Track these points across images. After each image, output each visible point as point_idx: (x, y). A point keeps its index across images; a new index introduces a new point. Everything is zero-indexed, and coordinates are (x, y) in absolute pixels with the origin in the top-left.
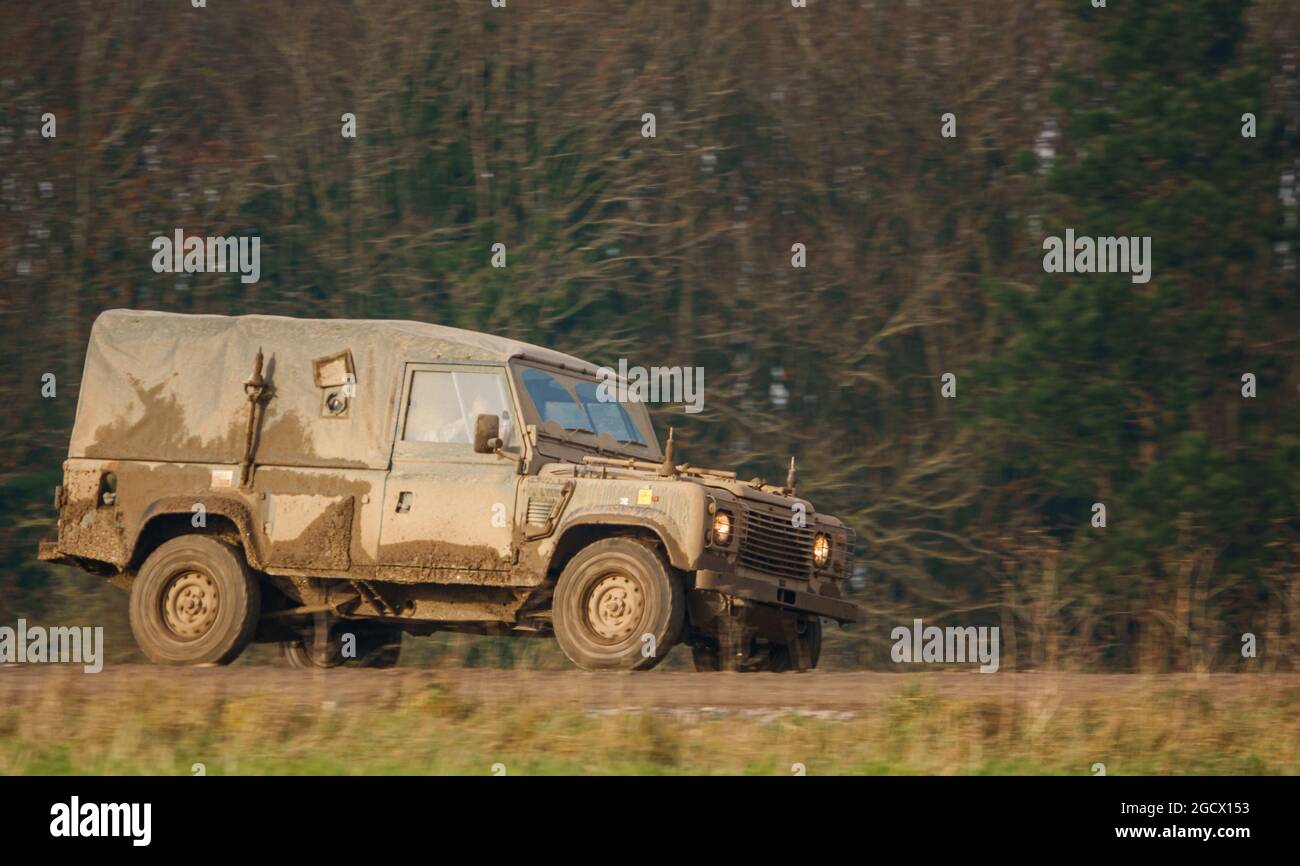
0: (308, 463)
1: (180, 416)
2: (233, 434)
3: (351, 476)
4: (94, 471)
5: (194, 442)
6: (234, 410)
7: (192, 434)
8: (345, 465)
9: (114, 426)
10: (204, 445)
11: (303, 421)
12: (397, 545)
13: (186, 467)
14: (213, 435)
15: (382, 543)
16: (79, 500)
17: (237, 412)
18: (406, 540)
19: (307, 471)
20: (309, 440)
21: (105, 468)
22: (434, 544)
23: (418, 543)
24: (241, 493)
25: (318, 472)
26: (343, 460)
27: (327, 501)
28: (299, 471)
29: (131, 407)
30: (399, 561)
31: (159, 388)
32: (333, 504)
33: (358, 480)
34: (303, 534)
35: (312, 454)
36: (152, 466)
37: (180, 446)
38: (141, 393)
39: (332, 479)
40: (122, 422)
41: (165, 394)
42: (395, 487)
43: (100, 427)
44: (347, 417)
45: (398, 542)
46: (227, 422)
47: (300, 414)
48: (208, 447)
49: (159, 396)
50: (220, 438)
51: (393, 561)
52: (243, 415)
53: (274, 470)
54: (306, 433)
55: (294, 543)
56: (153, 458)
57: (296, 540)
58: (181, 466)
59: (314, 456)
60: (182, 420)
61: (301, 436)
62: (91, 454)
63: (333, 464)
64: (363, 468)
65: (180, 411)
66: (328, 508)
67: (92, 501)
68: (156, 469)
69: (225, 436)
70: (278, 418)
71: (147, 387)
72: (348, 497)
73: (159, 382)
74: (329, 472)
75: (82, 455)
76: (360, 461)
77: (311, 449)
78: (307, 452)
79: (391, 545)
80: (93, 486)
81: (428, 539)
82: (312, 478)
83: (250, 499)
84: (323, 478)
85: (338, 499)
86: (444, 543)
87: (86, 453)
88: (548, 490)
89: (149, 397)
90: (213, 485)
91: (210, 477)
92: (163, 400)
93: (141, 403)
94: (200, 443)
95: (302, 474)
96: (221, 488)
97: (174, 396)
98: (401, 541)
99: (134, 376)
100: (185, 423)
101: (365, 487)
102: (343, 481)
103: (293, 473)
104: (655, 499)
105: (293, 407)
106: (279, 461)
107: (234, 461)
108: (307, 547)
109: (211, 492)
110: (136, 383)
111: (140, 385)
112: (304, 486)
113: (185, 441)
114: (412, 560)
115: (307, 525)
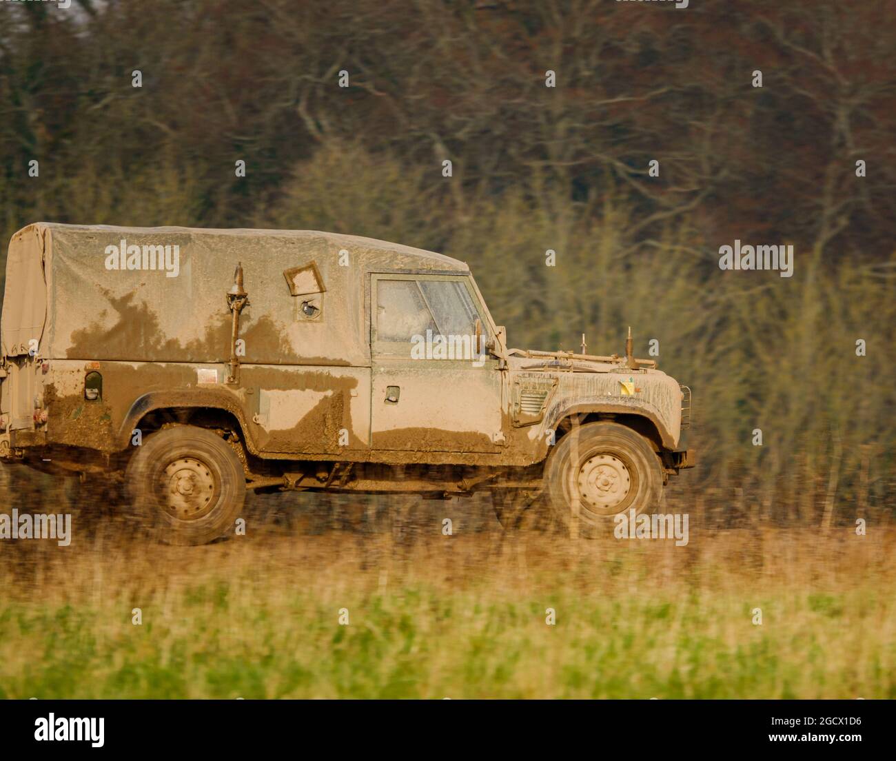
0: (291, 362)
1: (154, 321)
2: (210, 337)
3: (336, 373)
4: (79, 371)
5: (171, 344)
6: (208, 316)
7: (169, 337)
8: (328, 363)
9: (89, 331)
10: (183, 347)
11: (278, 325)
12: (389, 432)
13: (168, 366)
14: (191, 338)
15: (373, 430)
16: (66, 396)
17: (211, 317)
18: (397, 427)
19: (291, 369)
20: (286, 341)
21: (89, 367)
22: (425, 431)
23: (409, 430)
24: (229, 389)
25: (302, 370)
26: (325, 359)
27: (320, 395)
28: (283, 368)
29: (104, 314)
30: (392, 446)
31: (129, 297)
32: (326, 397)
33: (345, 376)
34: (299, 424)
35: (291, 354)
36: (136, 365)
37: (159, 347)
38: (113, 301)
39: (317, 375)
40: (97, 327)
41: (136, 302)
42: (382, 383)
43: (75, 331)
44: (321, 321)
45: (390, 429)
46: (202, 326)
47: (274, 318)
48: (187, 349)
49: (131, 304)
50: (198, 340)
51: (386, 446)
52: (218, 320)
53: (256, 368)
54: (282, 335)
55: (290, 432)
56: (136, 358)
57: (292, 429)
58: (163, 365)
59: (295, 356)
60: (156, 325)
61: (278, 338)
62: (73, 355)
63: (317, 363)
64: (347, 365)
65: (153, 317)
66: (321, 401)
67: (79, 397)
68: (139, 368)
69: (203, 339)
70: (254, 322)
71: (118, 297)
72: (339, 392)
73: (128, 292)
74: (312, 369)
75: (66, 357)
76: (341, 359)
77: (290, 349)
78: (287, 352)
79: (384, 432)
80: (79, 384)
81: (420, 426)
82: (298, 375)
83: (239, 393)
84: (309, 375)
85: (330, 393)
86: (435, 429)
87: (68, 354)
88: (540, 384)
89: (121, 304)
90: (199, 382)
91: (196, 374)
92: (135, 307)
93: (115, 311)
94: (179, 345)
95: (286, 371)
96: (208, 385)
97: (145, 304)
98: (393, 428)
99: (103, 286)
100: (159, 327)
101: (352, 383)
102: (329, 377)
103: (278, 370)
104: (637, 390)
105: (266, 313)
106: (262, 360)
107: (217, 360)
108: (304, 435)
109: (200, 388)
110: (106, 293)
111: (111, 294)
112: (289, 383)
113: (163, 343)
114: (405, 445)
115: (302, 416)
